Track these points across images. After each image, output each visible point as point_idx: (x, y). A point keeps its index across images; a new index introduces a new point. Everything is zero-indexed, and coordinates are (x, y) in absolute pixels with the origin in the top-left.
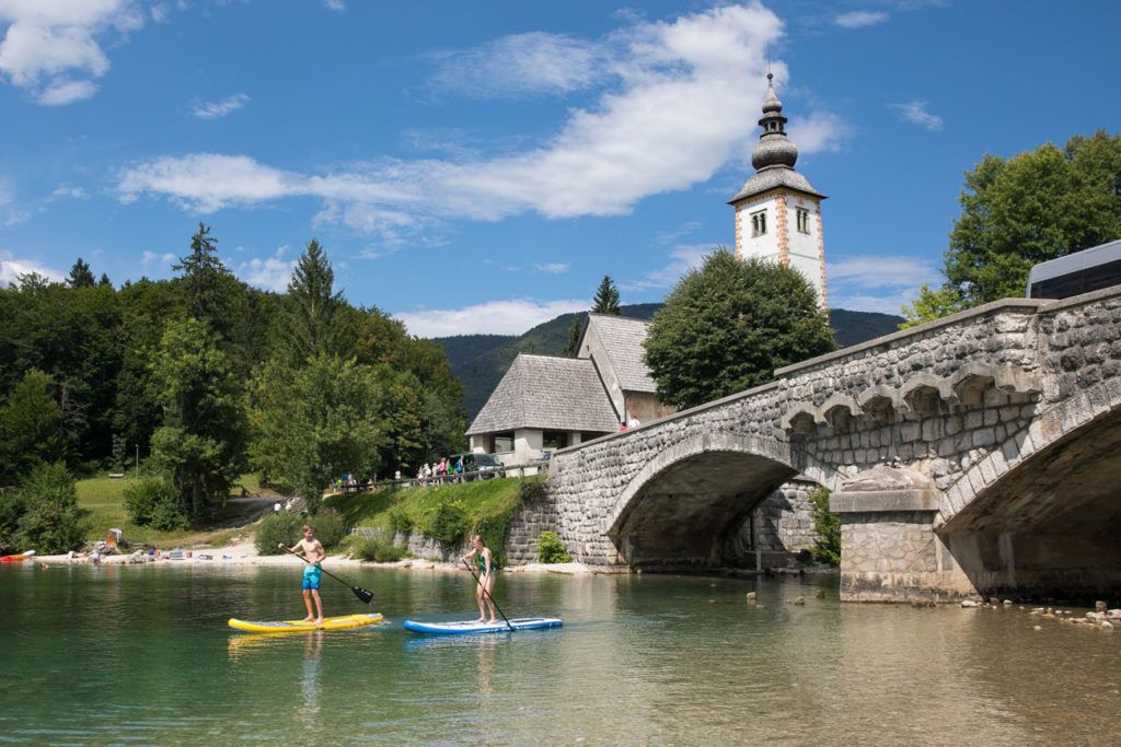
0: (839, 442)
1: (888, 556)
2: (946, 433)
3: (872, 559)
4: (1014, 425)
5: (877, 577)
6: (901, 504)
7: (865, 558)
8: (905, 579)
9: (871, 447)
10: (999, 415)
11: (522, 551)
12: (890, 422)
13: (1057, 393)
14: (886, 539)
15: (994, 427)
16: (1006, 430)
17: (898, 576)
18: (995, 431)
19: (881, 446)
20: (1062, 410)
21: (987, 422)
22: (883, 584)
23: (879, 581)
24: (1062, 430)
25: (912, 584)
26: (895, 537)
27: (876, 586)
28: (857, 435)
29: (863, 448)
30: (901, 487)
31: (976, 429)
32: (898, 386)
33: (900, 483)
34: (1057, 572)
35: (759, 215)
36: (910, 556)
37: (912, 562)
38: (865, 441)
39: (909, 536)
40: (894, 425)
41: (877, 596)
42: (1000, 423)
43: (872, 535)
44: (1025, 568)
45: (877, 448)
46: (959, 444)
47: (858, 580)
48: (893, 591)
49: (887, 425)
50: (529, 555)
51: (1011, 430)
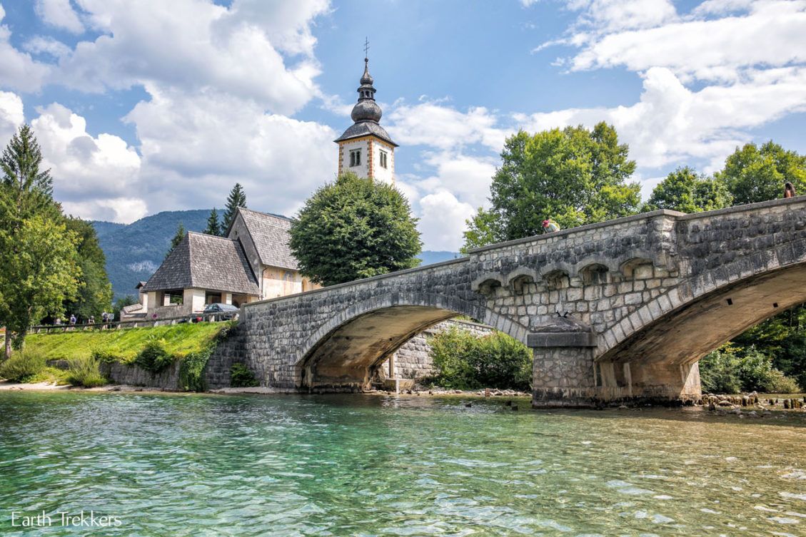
0: (515, 300)
1: (567, 377)
2: (604, 296)
3: (557, 379)
4: (657, 291)
5: (560, 390)
6: (577, 342)
7: (553, 378)
8: (577, 392)
9: (541, 304)
10: (646, 285)
11: (218, 378)
12: (558, 288)
13: (690, 271)
14: (565, 365)
15: (642, 292)
16: (650, 294)
17: (573, 390)
18: (642, 295)
19: (550, 304)
20: (694, 282)
21: (636, 288)
22: (564, 395)
23: (561, 393)
24: (693, 296)
25: (581, 396)
26: (571, 364)
27: (559, 396)
28: (529, 296)
29: (534, 305)
30: (575, 331)
31: (627, 293)
32: (574, 263)
33: (574, 328)
34: (651, 388)
35: (355, 152)
36: (580, 376)
37: (581, 380)
38: (536, 299)
39: (579, 363)
40: (561, 289)
41: (560, 403)
42: (646, 289)
43: (557, 362)
44: (637, 384)
45: (546, 305)
46: (614, 303)
47: (547, 393)
48: (569, 400)
49: (555, 289)
50: (224, 381)
51: (654, 294)
